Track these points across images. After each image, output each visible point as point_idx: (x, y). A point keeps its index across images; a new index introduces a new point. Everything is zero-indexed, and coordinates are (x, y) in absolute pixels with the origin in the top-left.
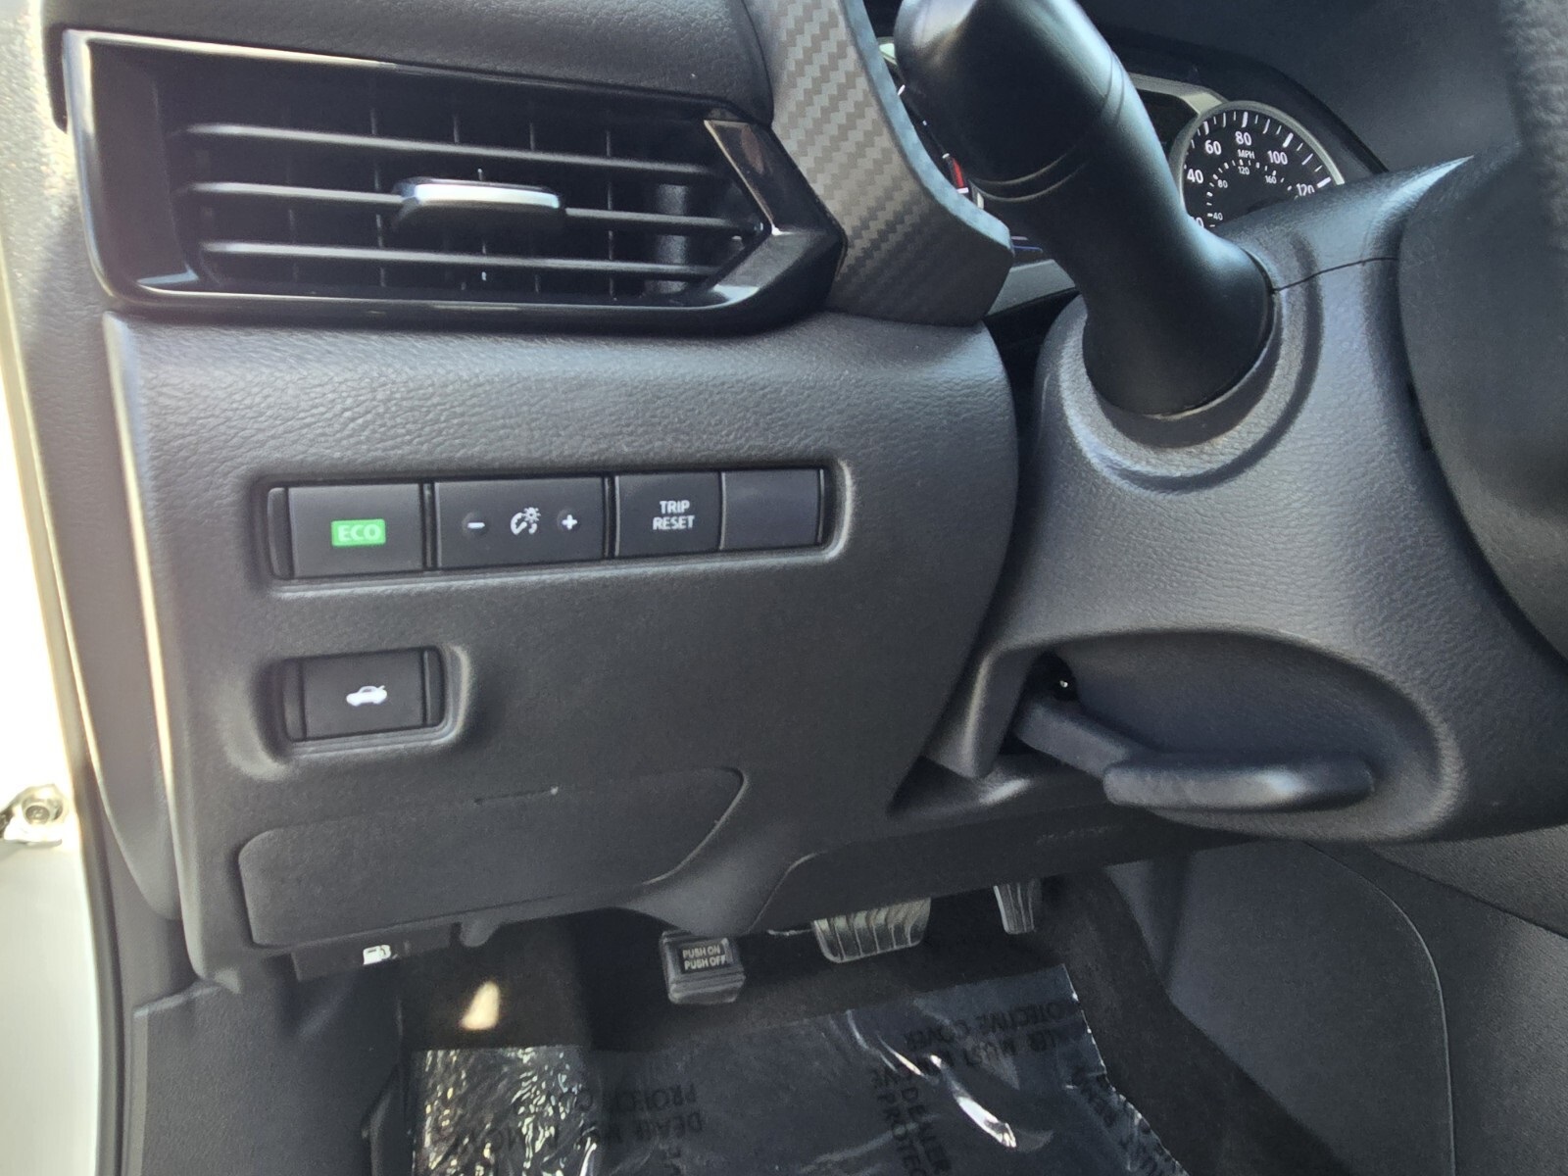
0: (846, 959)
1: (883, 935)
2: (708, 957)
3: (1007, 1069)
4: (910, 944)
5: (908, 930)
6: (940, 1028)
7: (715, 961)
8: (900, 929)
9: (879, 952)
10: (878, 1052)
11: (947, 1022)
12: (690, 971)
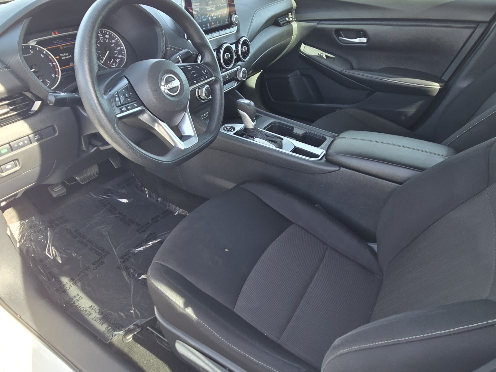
0: (85, 183)
1: (91, 176)
2: (58, 189)
3: (124, 191)
4: (97, 176)
5: (95, 174)
6: (110, 189)
7: (60, 189)
8: (94, 174)
9: (91, 179)
10: (98, 197)
11: (110, 188)
12: (56, 191)
